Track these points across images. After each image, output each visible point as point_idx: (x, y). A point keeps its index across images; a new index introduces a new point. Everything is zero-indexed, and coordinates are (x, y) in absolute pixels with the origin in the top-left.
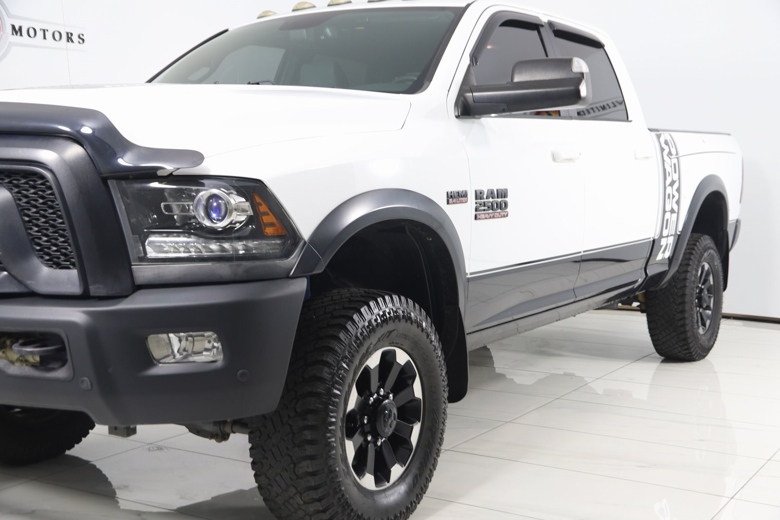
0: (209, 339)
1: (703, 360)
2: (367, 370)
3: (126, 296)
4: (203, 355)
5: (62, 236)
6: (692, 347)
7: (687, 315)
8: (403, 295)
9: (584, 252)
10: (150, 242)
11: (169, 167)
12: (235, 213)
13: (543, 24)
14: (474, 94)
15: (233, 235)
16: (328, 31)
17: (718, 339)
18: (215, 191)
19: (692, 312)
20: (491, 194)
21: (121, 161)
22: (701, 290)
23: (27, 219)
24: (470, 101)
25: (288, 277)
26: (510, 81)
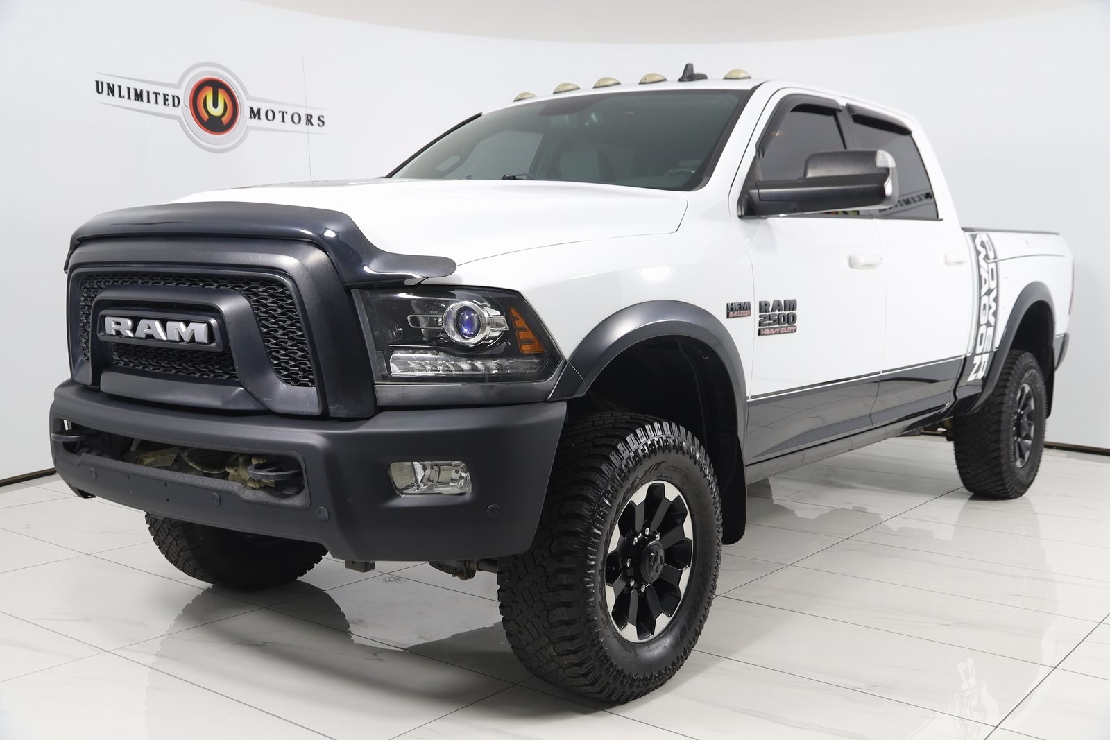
0: (456, 468)
1: (1020, 498)
2: (632, 506)
3: (368, 419)
4: (450, 486)
5: (301, 350)
6: (1007, 483)
7: (1002, 445)
8: (674, 422)
9: (884, 372)
10: (395, 359)
11: (418, 276)
12: (488, 328)
13: (841, 108)
14: (761, 191)
15: (486, 353)
16: (593, 116)
17: (1038, 473)
18: (467, 303)
19: (1009, 442)
20: (777, 305)
21: (366, 269)
22: (1020, 416)
23: (265, 330)
24: (756, 198)
25: (546, 401)
26: (802, 175)
